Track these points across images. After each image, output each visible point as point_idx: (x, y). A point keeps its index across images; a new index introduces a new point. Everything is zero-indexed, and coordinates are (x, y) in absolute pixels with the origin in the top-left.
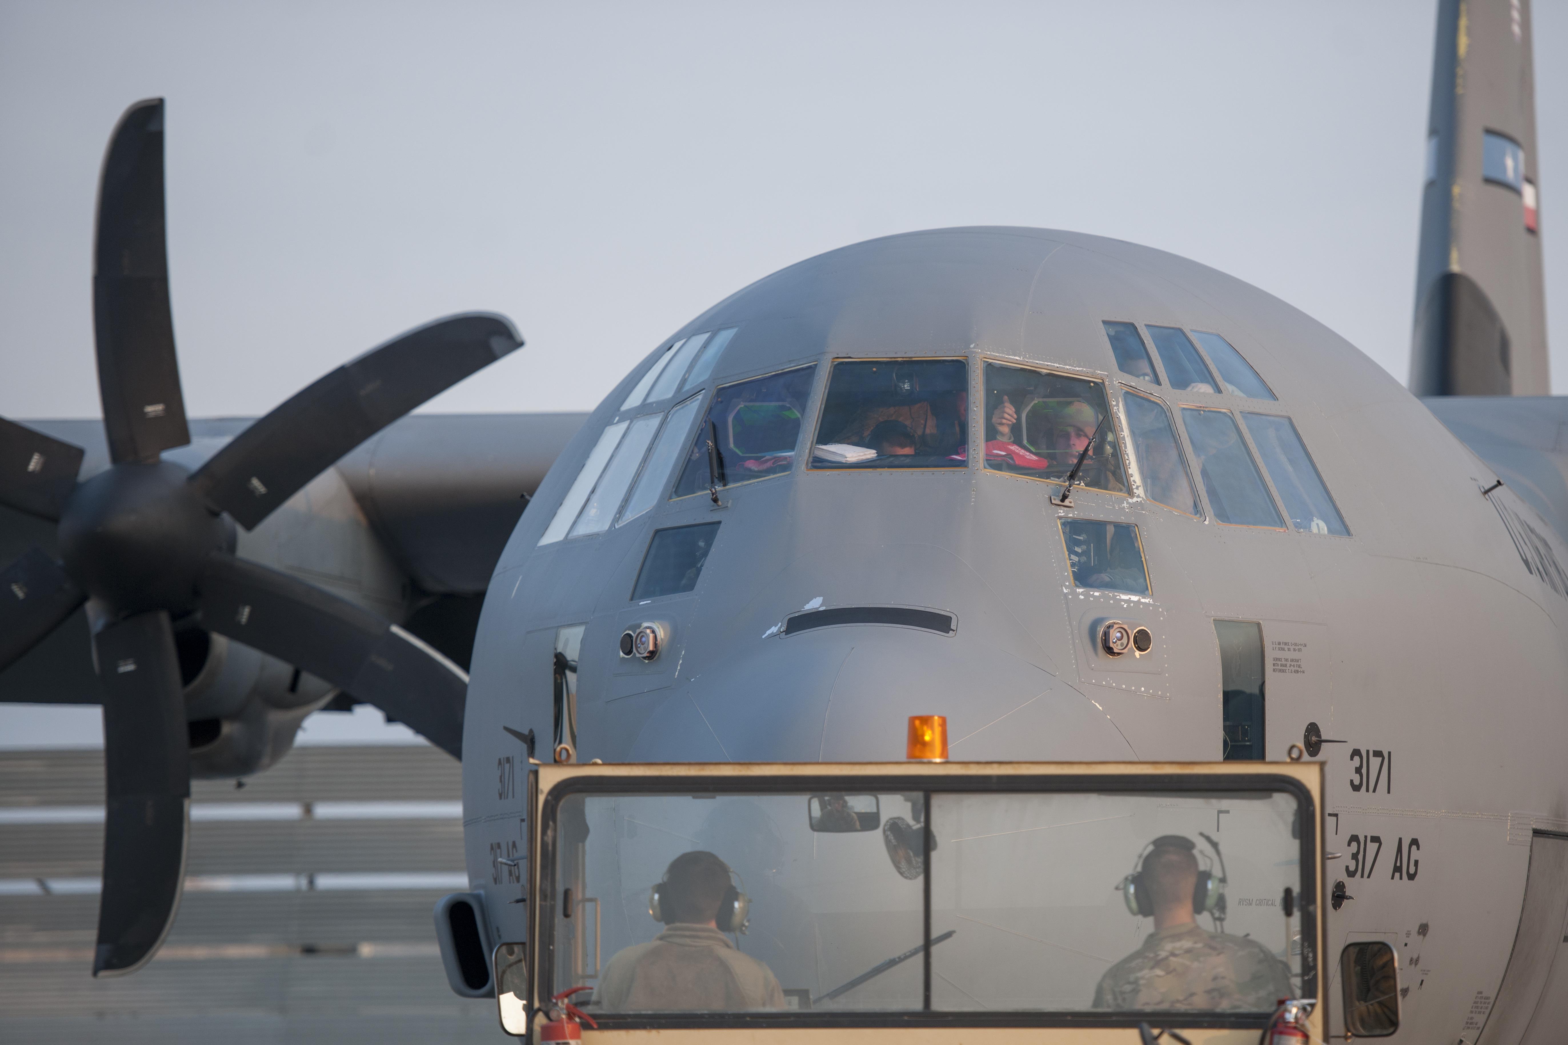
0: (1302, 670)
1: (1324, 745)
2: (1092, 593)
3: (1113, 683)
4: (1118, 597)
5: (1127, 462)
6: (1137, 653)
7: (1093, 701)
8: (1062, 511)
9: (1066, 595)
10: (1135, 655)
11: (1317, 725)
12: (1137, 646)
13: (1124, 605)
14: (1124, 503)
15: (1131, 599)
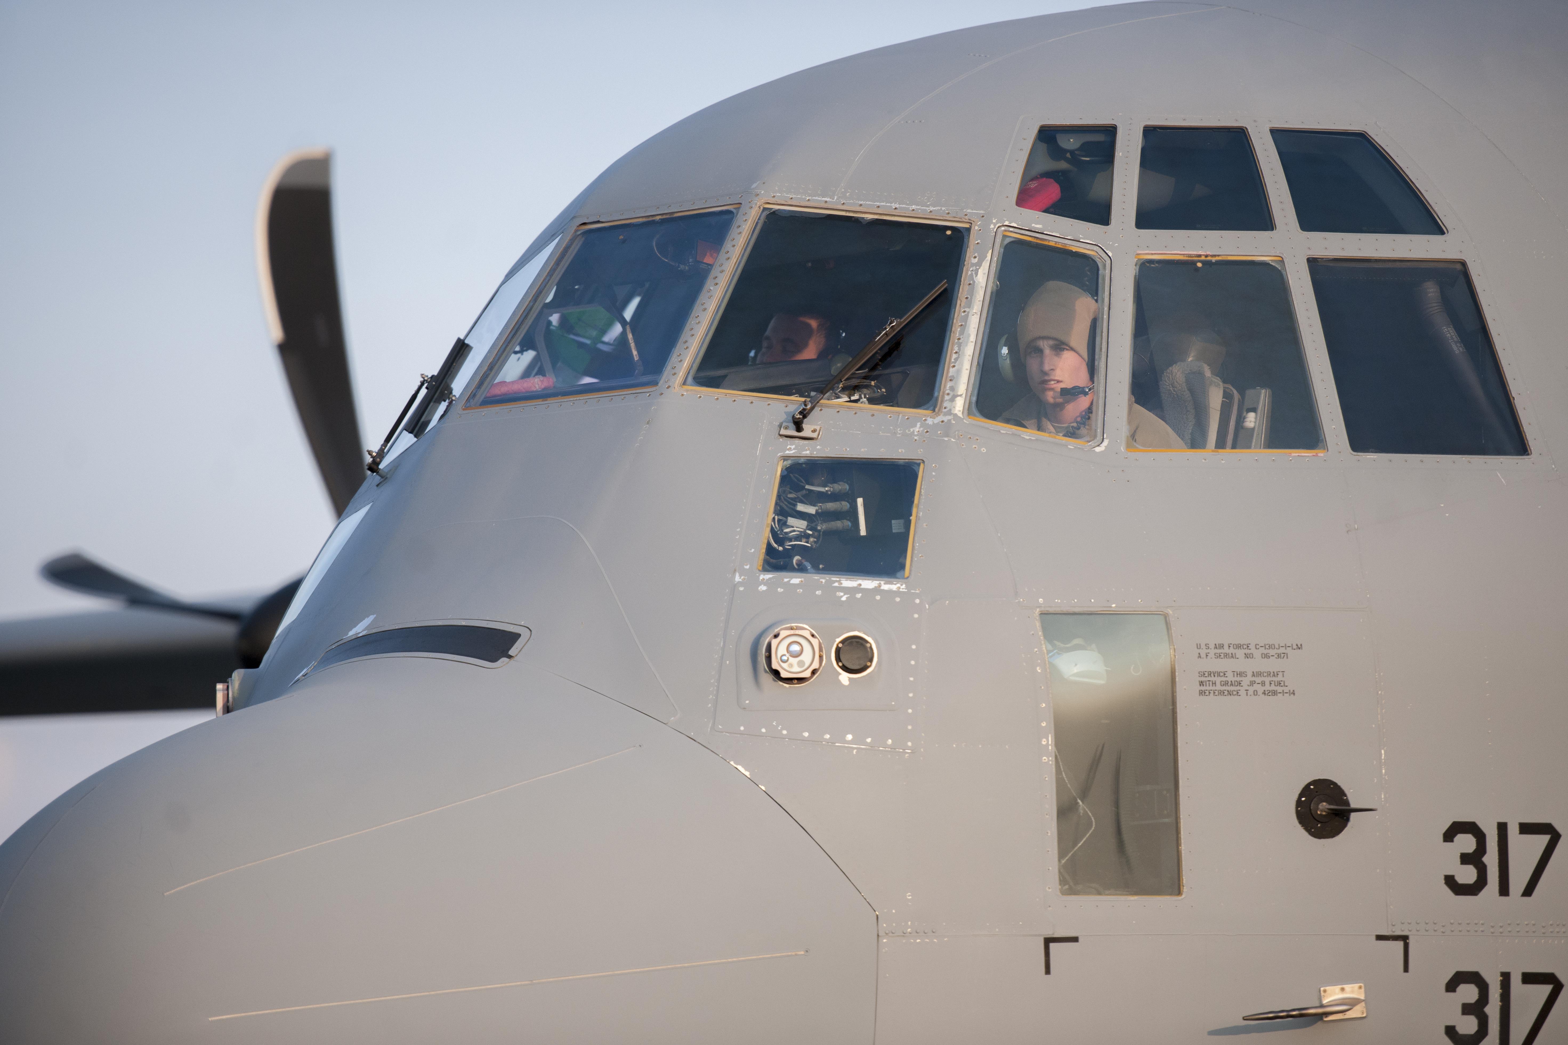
0: (1286, 690)
1: (1353, 815)
2: (786, 580)
3: (782, 729)
4: (836, 584)
5: (954, 356)
6: (845, 678)
7: (732, 763)
8: (793, 447)
9: (735, 586)
10: (840, 681)
11: (1335, 784)
12: (840, 664)
13: (842, 597)
14: (916, 426)
15: (862, 587)
